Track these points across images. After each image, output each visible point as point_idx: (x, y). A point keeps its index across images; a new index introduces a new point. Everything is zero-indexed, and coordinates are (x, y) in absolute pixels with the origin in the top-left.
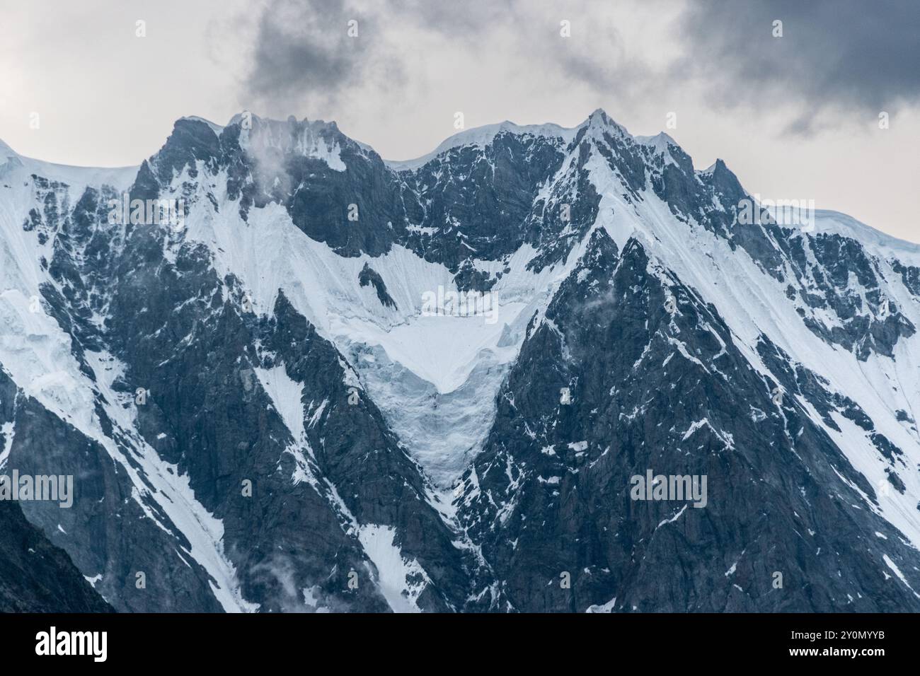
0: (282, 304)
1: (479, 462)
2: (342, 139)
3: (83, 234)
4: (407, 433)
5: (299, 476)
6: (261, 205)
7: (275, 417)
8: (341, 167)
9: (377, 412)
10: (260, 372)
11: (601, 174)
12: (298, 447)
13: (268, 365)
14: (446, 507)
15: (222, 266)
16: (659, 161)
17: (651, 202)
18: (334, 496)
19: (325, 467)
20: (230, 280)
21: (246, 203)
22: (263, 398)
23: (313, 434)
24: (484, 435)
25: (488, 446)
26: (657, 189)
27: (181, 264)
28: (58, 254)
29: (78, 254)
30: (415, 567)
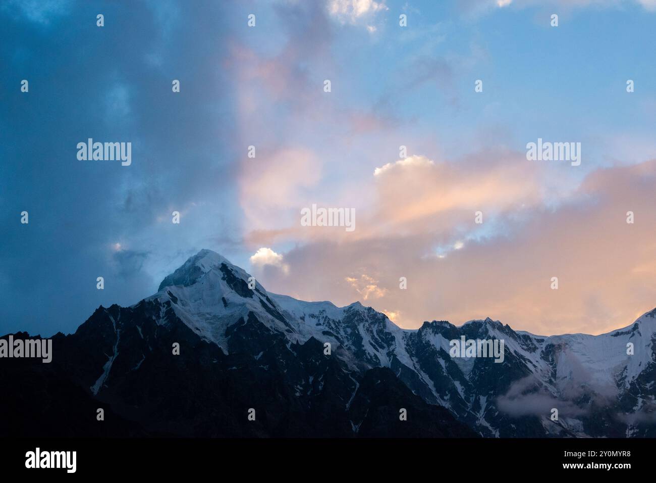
0: (441, 348)
1: (472, 371)
2: (449, 323)
3: (411, 340)
4: (461, 367)
5: (444, 374)
6: (437, 334)
7: (441, 365)
8: (449, 327)
9: (456, 364)
10: (438, 359)
11: (488, 326)
12: (444, 370)
13: (439, 358)
14: (467, 378)
15: (432, 343)
16: (497, 324)
17: (497, 331)
18: (450, 377)
19: (449, 372)
20: (433, 345)
21: (435, 334)
22: (439, 363)
23: (446, 368)
24: (472, 367)
25: (473, 368)
26: (498, 329)
27: (426, 343)
28: (407, 343)
29: (410, 343)
30: (463, 387)
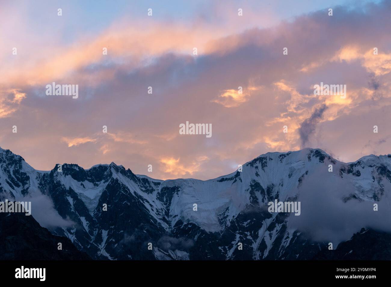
0: (70, 188)
1: (96, 208)
2: (78, 166)
3: (44, 179)
4: (87, 205)
5: (72, 210)
6: (67, 175)
7: (69, 203)
8: (78, 170)
9: (83, 202)
10: (67, 197)
11: (113, 170)
12: (72, 207)
13: (68, 196)
14: (92, 214)
15: (62, 183)
16: (121, 169)
17: (120, 174)
18: (77, 213)
19: (76, 209)
20: (63, 185)
21: (65, 175)
22: (68, 200)
23: (74, 205)
24: (97, 205)
25: (98, 206)
26: (120, 172)
27: (57, 183)
28: (40, 182)
29: (43, 182)
30: (88, 222)
